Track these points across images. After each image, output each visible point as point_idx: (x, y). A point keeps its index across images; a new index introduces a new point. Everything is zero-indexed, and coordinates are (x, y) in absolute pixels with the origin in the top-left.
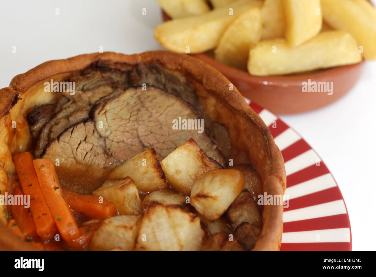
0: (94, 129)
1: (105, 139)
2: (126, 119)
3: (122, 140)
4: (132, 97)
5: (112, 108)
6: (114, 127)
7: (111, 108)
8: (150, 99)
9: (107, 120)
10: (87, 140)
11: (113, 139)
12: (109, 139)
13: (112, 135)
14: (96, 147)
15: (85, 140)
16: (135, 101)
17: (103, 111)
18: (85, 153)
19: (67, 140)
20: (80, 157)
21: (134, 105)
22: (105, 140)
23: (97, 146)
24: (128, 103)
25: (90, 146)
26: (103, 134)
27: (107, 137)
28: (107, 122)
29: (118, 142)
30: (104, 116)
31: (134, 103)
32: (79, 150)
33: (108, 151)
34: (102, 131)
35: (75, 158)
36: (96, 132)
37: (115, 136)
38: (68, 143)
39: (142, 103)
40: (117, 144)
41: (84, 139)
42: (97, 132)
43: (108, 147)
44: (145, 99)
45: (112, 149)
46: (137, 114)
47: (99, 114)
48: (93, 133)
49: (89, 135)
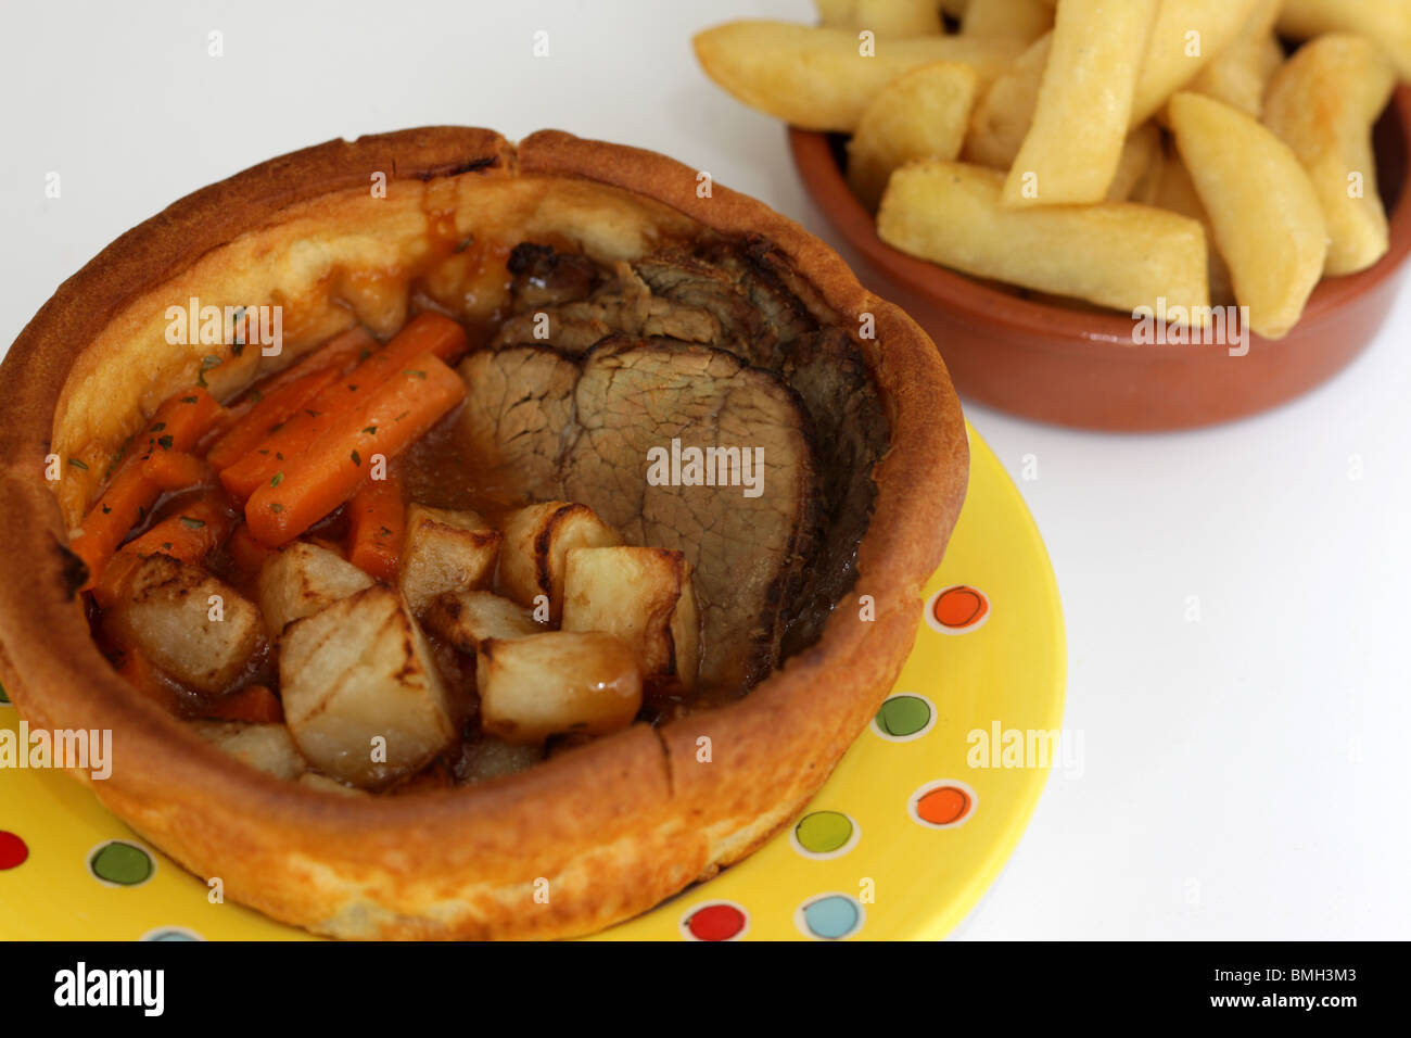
0: (570, 387)
1: (584, 430)
2: (653, 420)
3: (613, 461)
4: (715, 379)
5: (638, 370)
6: (616, 419)
7: (635, 367)
8: (747, 414)
9: (609, 387)
10: (546, 400)
11: (599, 444)
12: (590, 436)
13: (601, 431)
14: (548, 434)
15: (541, 399)
16: (710, 392)
17: (613, 363)
18: (521, 428)
19: (509, 367)
20: (506, 430)
21: (700, 401)
22: (580, 434)
23: (553, 433)
24: (689, 386)
25: (542, 422)
26: (585, 414)
27: (590, 430)
28: (607, 394)
29: (603, 461)
30: (607, 374)
31: (703, 394)
32: (516, 410)
33: (568, 463)
34: (587, 408)
35: (498, 422)
36: (570, 399)
37: (606, 439)
38: (507, 377)
39: (724, 408)
40: (599, 461)
41: (540, 394)
42: (575, 400)
43: (577, 453)
44: (737, 405)
45: (579, 466)
46: (688, 426)
47: (600, 360)
48: (564, 397)
49: (554, 394)
